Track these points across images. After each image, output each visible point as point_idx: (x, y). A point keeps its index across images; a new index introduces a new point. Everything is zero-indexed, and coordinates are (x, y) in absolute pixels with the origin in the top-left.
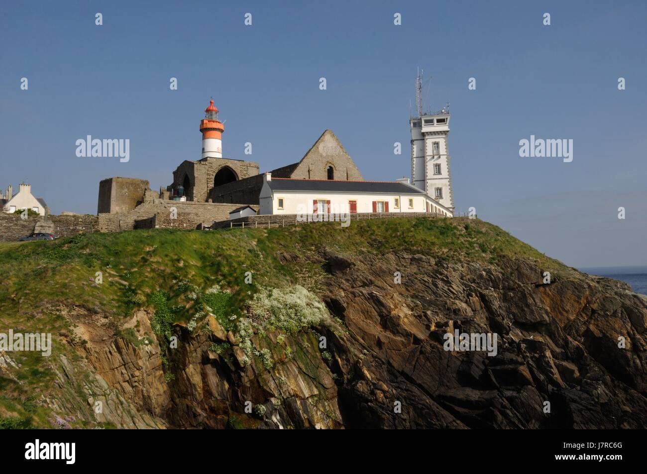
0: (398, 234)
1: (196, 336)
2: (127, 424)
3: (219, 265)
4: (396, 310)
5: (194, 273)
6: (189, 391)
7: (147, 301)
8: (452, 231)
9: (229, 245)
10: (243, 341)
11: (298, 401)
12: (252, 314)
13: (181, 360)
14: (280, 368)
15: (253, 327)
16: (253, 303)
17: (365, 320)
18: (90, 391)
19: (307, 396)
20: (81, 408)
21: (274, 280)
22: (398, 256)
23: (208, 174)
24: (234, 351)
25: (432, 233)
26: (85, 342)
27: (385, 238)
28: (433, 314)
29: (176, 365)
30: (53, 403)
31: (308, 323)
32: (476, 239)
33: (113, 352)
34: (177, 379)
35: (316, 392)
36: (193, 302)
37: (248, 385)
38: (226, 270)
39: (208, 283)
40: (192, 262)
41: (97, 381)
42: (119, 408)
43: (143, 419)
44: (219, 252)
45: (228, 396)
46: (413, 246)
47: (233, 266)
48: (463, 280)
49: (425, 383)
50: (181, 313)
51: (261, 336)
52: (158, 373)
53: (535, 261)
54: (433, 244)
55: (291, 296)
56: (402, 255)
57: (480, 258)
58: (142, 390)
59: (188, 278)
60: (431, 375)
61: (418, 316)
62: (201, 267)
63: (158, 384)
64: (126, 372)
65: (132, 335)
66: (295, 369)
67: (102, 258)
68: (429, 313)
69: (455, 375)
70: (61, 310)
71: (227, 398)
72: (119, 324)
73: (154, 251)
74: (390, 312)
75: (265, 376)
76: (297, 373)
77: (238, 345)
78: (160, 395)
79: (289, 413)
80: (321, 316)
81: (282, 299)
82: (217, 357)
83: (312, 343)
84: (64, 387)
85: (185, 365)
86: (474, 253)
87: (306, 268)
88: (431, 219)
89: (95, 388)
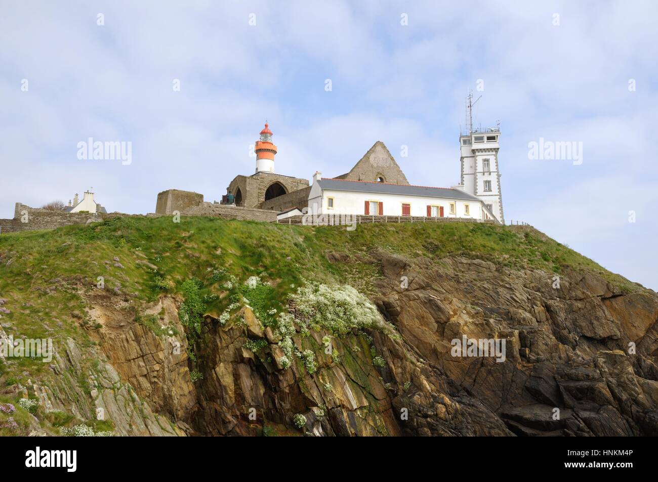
0: (456, 238)
1: (229, 330)
2: (137, 426)
3: (260, 256)
4: (456, 317)
5: (232, 262)
6: (219, 394)
7: (176, 288)
8: (512, 238)
9: (273, 236)
10: (283, 339)
11: (344, 413)
12: (295, 309)
13: (210, 357)
14: (325, 373)
15: (296, 324)
16: (296, 297)
17: (420, 327)
18: (95, 382)
19: (355, 407)
20: (78, 401)
21: (321, 275)
22: (456, 261)
23: (260, 189)
24: (272, 350)
25: (491, 238)
26: (99, 326)
27: (441, 241)
28: (495, 322)
29: (205, 362)
30: (41, 390)
31: (359, 324)
32: (536, 248)
33: (130, 340)
34: (205, 379)
35: (366, 403)
36: (228, 292)
37: (287, 390)
38: (267, 261)
39: (247, 274)
40: (231, 251)
41: (106, 371)
42: (129, 405)
43: (157, 421)
44: (261, 242)
45: (264, 403)
46: (472, 251)
47: (276, 258)
48: (526, 287)
49: (486, 399)
50: (214, 303)
51: (304, 335)
52: (182, 369)
53: (600, 273)
54: (493, 249)
55: (341, 293)
56: (460, 260)
57: (543, 266)
58: (163, 388)
59: (225, 267)
60: (493, 391)
61: (480, 324)
62: (241, 257)
63: (183, 382)
64: (144, 364)
65: (154, 323)
66: (343, 376)
67: (132, 241)
68: (492, 321)
69: (520, 391)
70: (77, 289)
71: (262, 404)
72: (140, 309)
73: (189, 237)
74: (449, 319)
75: (306, 381)
76: (345, 380)
77: (277, 344)
78: (184, 395)
79: (333, 426)
80: (373, 317)
81: (329, 295)
82: (252, 357)
83: (362, 347)
84: (61, 374)
85: (215, 364)
86: (537, 261)
87: (357, 268)
88: (488, 225)
89: (102, 380)
